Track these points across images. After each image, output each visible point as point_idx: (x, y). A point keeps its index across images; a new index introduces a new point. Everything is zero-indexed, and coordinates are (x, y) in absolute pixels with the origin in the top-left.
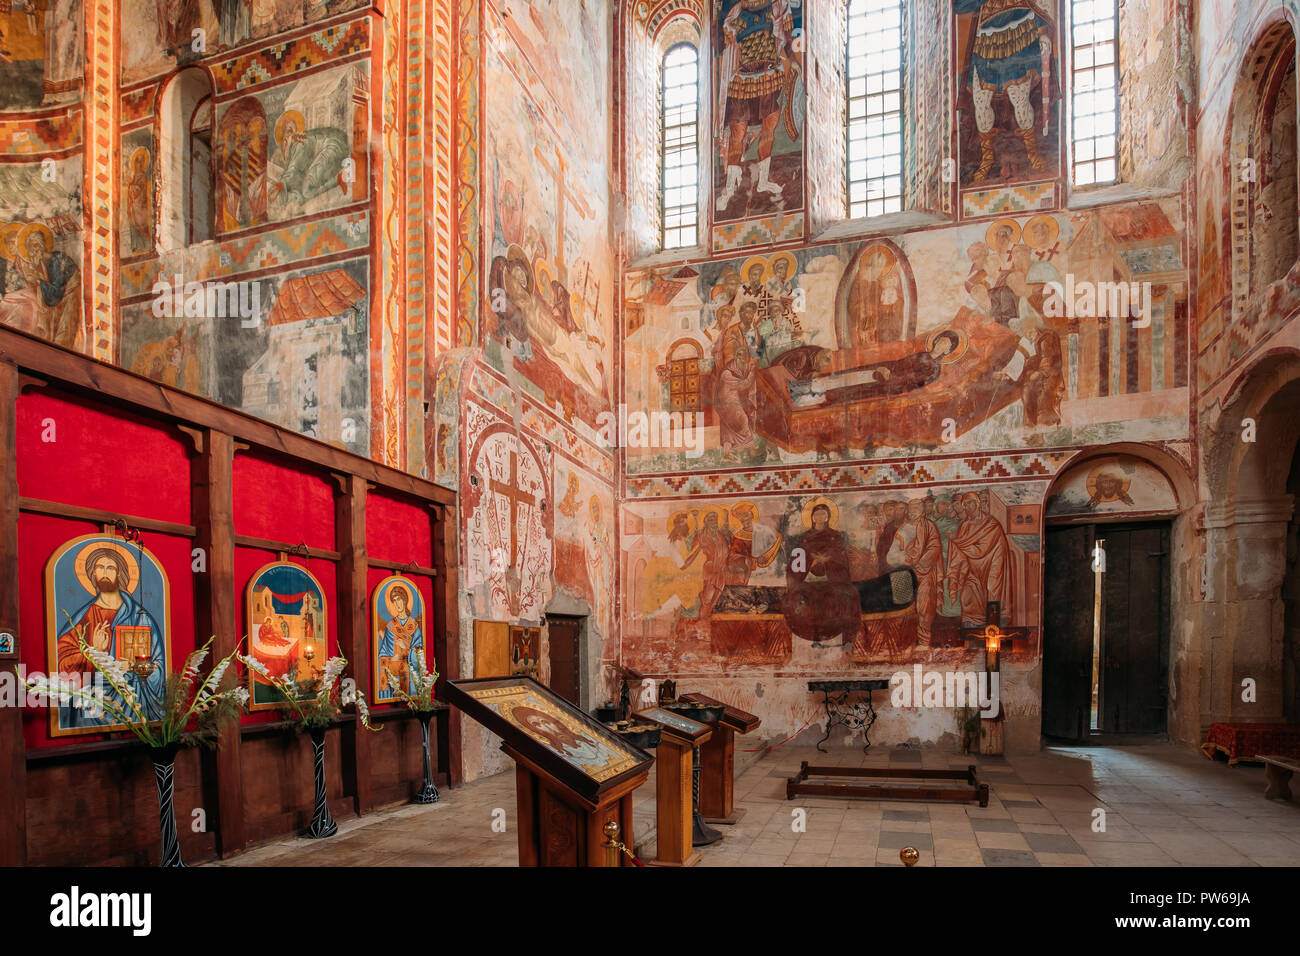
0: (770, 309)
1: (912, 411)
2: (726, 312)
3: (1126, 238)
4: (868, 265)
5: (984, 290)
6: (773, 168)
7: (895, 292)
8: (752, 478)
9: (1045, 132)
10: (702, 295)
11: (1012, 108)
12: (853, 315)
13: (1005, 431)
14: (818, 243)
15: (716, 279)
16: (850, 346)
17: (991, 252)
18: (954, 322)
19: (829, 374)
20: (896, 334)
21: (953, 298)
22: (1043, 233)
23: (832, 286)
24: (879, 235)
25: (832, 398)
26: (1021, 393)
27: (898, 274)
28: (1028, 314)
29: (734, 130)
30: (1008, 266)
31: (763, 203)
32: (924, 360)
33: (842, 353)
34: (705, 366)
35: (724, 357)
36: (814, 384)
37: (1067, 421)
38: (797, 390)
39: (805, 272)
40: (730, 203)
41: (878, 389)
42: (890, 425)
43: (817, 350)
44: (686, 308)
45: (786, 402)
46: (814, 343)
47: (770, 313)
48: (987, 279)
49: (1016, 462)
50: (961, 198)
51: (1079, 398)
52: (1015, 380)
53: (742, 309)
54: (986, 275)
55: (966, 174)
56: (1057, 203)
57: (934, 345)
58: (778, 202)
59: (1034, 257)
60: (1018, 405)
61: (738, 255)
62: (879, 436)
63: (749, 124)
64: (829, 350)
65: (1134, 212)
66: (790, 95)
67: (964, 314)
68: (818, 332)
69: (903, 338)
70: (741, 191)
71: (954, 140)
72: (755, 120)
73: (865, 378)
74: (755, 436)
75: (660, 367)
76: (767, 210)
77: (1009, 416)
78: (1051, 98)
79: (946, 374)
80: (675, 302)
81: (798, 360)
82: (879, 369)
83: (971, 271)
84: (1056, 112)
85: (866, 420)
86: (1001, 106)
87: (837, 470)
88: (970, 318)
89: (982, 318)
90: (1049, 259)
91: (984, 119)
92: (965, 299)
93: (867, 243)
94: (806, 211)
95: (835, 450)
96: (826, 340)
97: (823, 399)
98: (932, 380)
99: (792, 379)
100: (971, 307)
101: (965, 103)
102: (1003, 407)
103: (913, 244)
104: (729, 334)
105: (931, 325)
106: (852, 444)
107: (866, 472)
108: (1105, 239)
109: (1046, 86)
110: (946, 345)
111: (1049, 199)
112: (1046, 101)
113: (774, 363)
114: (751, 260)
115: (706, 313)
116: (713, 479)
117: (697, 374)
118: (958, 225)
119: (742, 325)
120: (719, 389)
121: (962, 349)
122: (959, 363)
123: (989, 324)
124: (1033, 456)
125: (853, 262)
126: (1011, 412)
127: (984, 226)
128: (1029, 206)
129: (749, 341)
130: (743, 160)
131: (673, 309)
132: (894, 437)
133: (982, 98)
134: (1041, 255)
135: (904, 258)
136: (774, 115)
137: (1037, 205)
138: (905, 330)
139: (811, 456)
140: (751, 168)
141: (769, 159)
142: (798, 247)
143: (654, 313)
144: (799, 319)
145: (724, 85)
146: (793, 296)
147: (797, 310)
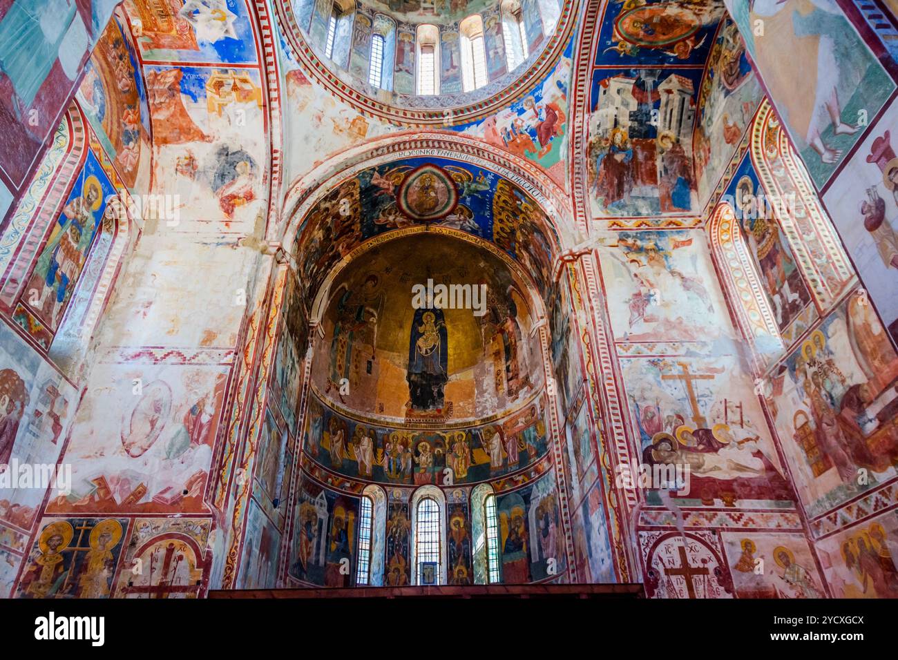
0: (824, 371)
2: (807, 385)
4: (855, 314)
6: (790, 285)
7: (878, 323)
8: (869, 502)
10: (793, 379)
12: (864, 352)
14: (827, 316)
15: (795, 366)
16: (873, 375)
19: (872, 402)
25: (882, 419)
29: (768, 276)
31: (795, 308)
34: (812, 426)
35: (818, 415)
36: (867, 413)
38: (861, 421)
39: (829, 338)
40: (783, 317)
43: (858, 387)
44: (790, 391)
46: (854, 383)
47: (826, 374)
53: (813, 378)
58: (800, 302)
61: (797, 346)
63: (772, 268)
64: (864, 384)
66: (780, 242)
68: (853, 374)
70: (783, 308)
72: (773, 265)
73: (892, 395)
74: (855, 466)
75: (795, 435)
76: (797, 311)
80: (785, 390)
81: (852, 399)
94: (815, 300)
96: (859, 377)
97: (877, 422)
99: (855, 414)
104: (814, 398)
113: (842, 408)
114: (804, 344)
115: (799, 390)
116: (850, 509)
119: (817, 389)
120: (825, 439)
129: (824, 397)
130: (777, 289)
131: (786, 395)
136: (778, 256)
139: (892, 471)
141: (786, 282)
142: (819, 324)
143: (779, 401)
144: (841, 370)
145: (755, 256)
146: (831, 357)
147: (837, 365)
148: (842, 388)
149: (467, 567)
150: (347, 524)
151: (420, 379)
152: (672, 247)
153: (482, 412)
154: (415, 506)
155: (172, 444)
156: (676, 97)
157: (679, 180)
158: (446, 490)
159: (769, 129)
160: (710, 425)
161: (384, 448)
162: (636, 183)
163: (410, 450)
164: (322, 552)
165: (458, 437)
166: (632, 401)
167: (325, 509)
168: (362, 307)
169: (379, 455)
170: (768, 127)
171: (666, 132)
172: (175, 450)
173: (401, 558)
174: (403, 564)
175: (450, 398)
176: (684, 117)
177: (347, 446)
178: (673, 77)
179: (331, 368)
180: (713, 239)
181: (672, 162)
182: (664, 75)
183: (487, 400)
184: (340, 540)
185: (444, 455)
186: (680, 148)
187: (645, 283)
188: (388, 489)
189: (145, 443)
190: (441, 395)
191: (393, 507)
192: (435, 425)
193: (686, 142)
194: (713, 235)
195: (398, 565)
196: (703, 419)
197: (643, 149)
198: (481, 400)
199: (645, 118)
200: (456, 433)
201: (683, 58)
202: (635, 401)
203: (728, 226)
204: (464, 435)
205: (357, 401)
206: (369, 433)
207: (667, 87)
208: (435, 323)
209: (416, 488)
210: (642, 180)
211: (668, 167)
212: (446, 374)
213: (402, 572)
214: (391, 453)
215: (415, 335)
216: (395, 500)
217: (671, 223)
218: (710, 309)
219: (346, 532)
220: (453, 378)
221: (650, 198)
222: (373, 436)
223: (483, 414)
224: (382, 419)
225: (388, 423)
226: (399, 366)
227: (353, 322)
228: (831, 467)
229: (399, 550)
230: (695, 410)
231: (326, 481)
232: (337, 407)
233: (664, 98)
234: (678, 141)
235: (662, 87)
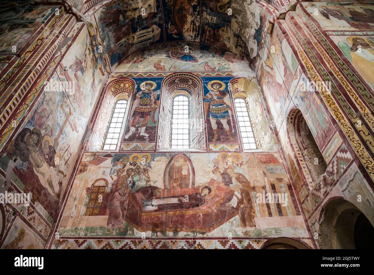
0: (139, 172)
1: (194, 216)
2: (121, 171)
3: (265, 162)
4: (177, 161)
5: (219, 174)
6: (146, 129)
7: (187, 171)
8: (119, 243)
9: (233, 131)
10: (113, 164)
11: (222, 125)
12: (171, 177)
13: (234, 228)
14: (160, 152)
15: (120, 159)
16: (169, 188)
17: (220, 162)
18: (209, 183)
19: (160, 198)
20: (187, 186)
21: (208, 175)
22: (237, 158)
23: (164, 166)
24: (181, 152)
25: (161, 208)
26: (238, 212)
27: (188, 165)
28: (236, 183)
29: (135, 118)
30: (227, 167)
31: (141, 139)
32: (198, 196)
33: (166, 190)
34: (108, 190)
35: (117, 187)
36: (153, 201)
37: (259, 226)
38: (146, 203)
39: (154, 161)
40: (130, 137)
41: (180, 205)
42: (185, 222)
43: (156, 188)
44: (105, 167)
45: (140, 207)
46: (155, 185)
47: (139, 173)
48: (220, 170)
49: (241, 243)
50: (209, 145)
51: (261, 217)
52: (235, 207)
53: (128, 170)
54: (219, 169)
55: (210, 139)
56: (240, 150)
57: (202, 191)
58: (147, 139)
59: (235, 165)
60: (237, 217)
61: (130, 152)
62: (180, 226)
63: (140, 117)
64: (160, 189)
65: (265, 155)
66: (154, 113)
67: (212, 181)
68: (157, 181)
69: (190, 187)
70: (134, 135)
71: (205, 130)
72: (142, 117)
73: (175, 201)
74: (124, 222)
75: (88, 188)
76: (142, 141)
77: (234, 222)
78: (234, 124)
79: (207, 202)
80: (102, 165)
81: (148, 191)
82: (181, 198)
83: (214, 167)
84: (235, 127)
85: (175, 219)
86: (219, 124)
87: (160, 241)
88: (215, 182)
89: (219, 183)
90: (240, 166)
91: (214, 126)
92: (212, 176)
93: (177, 154)
94: (156, 143)
95: (160, 232)
96: (160, 185)
97: (156, 208)
98: (202, 204)
99: (144, 198)
100: (215, 179)
101: (208, 121)
102: (232, 218)
103: (193, 157)
104: (121, 179)
105: (201, 183)
106: (168, 229)
107: (174, 243)
108: (258, 162)
109: (231, 121)
110: (206, 191)
111: (237, 149)
112: (232, 124)
113: (138, 191)
114: (134, 155)
115: (113, 170)
116: (99, 242)
117: (103, 192)
118: (208, 153)
119: (127, 176)
120: (112, 200)
121: (213, 193)
122: (212, 198)
123: (222, 185)
124: (247, 241)
125: (172, 159)
126: (235, 220)
127: (217, 154)
128: (231, 150)
129: (129, 182)
130: (136, 126)
131: (100, 167)
132: (187, 227)
133: (213, 121)
134: (238, 165)
135: (190, 161)
136: (149, 117)
137: (234, 150)
138: (190, 184)
139: (149, 234)
140: (139, 128)
141: (145, 127)
142: (153, 152)
143: (92, 168)
144: (150, 176)
145: (134, 107)
146: (148, 168)
147: (150, 173)
148: (145, 183)
152: (100, 67)
156: (151, 35)
157: (120, 54)
159: (174, 81)
160: (57, 151)
162: (113, 32)
166: (43, 97)
170: (175, 79)
171: (136, 37)
176: (143, 43)
178: (160, 29)
180: (110, 85)
181: (125, 46)
182: (160, 26)
186: (131, 47)
187: (86, 63)
193: (133, 49)
194: (111, 83)
196: (58, 144)
197: (127, 29)
199: (139, 24)
201: (168, 31)
202: (44, 99)
203: (118, 87)
207: (155, 29)
210: (115, 35)
211: (123, 46)
217: (105, 60)
218: (91, 104)
221: (110, 43)
228: (104, 214)
230: (59, 136)
233: (150, 30)
234: (133, 45)
235: (155, 27)
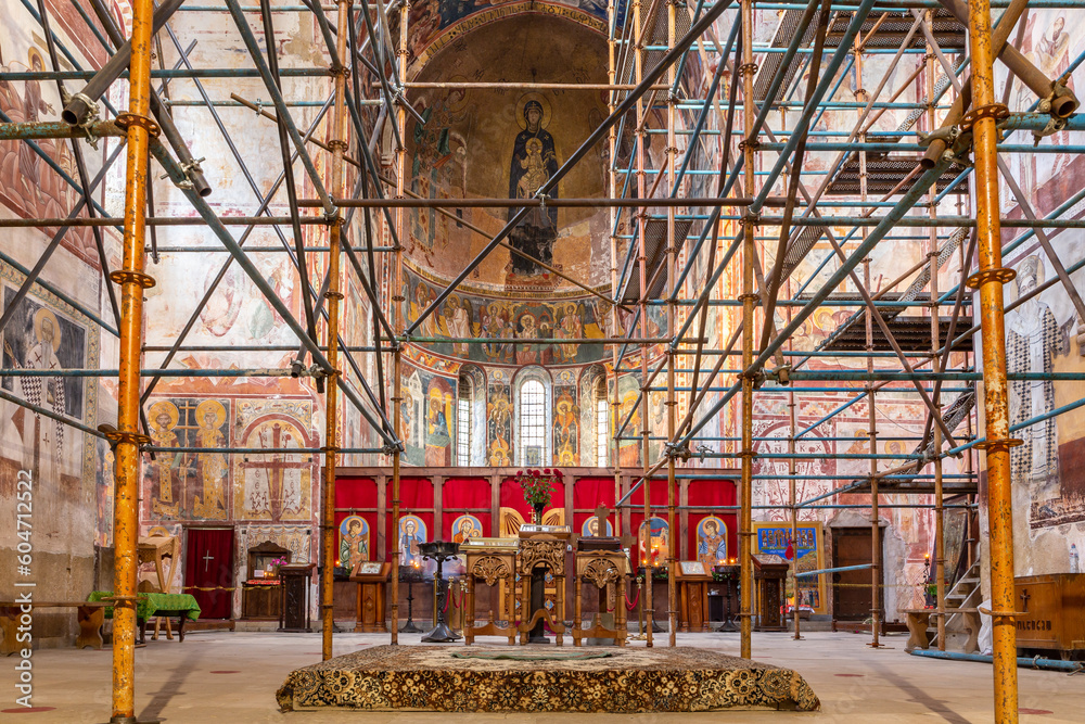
149: (574, 452)
150: (444, 406)
151: (522, 234)
153: (598, 278)
154: (517, 387)
155: (255, 322)
158: (552, 371)
161: (481, 321)
163: (511, 324)
164: (421, 434)
165: (568, 309)
167: (420, 390)
168: (446, 133)
169: (476, 328)
172: (259, 329)
173: (504, 441)
174: (507, 448)
175: (559, 260)
177: (438, 319)
179: (413, 222)
183: (604, 264)
184: (439, 424)
185: (551, 331)
188: (487, 369)
189: (225, 320)
190: (548, 255)
191: (493, 389)
192: (541, 294)
195: (500, 449)
198: (597, 263)
200: (566, 304)
204: (576, 307)
205: (448, 264)
206: (464, 304)
208: (543, 154)
209: (519, 369)
212: (555, 228)
213: (505, 455)
214: (490, 330)
215: (517, 172)
216: (495, 381)
219: (443, 414)
220: (563, 233)
222: (468, 308)
223: (599, 281)
224: (478, 287)
225: (484, 291)
226: (497, 217)
227: (436, 155)
229: (501, 434)
231: (419, 360)
232: (424, 272)
